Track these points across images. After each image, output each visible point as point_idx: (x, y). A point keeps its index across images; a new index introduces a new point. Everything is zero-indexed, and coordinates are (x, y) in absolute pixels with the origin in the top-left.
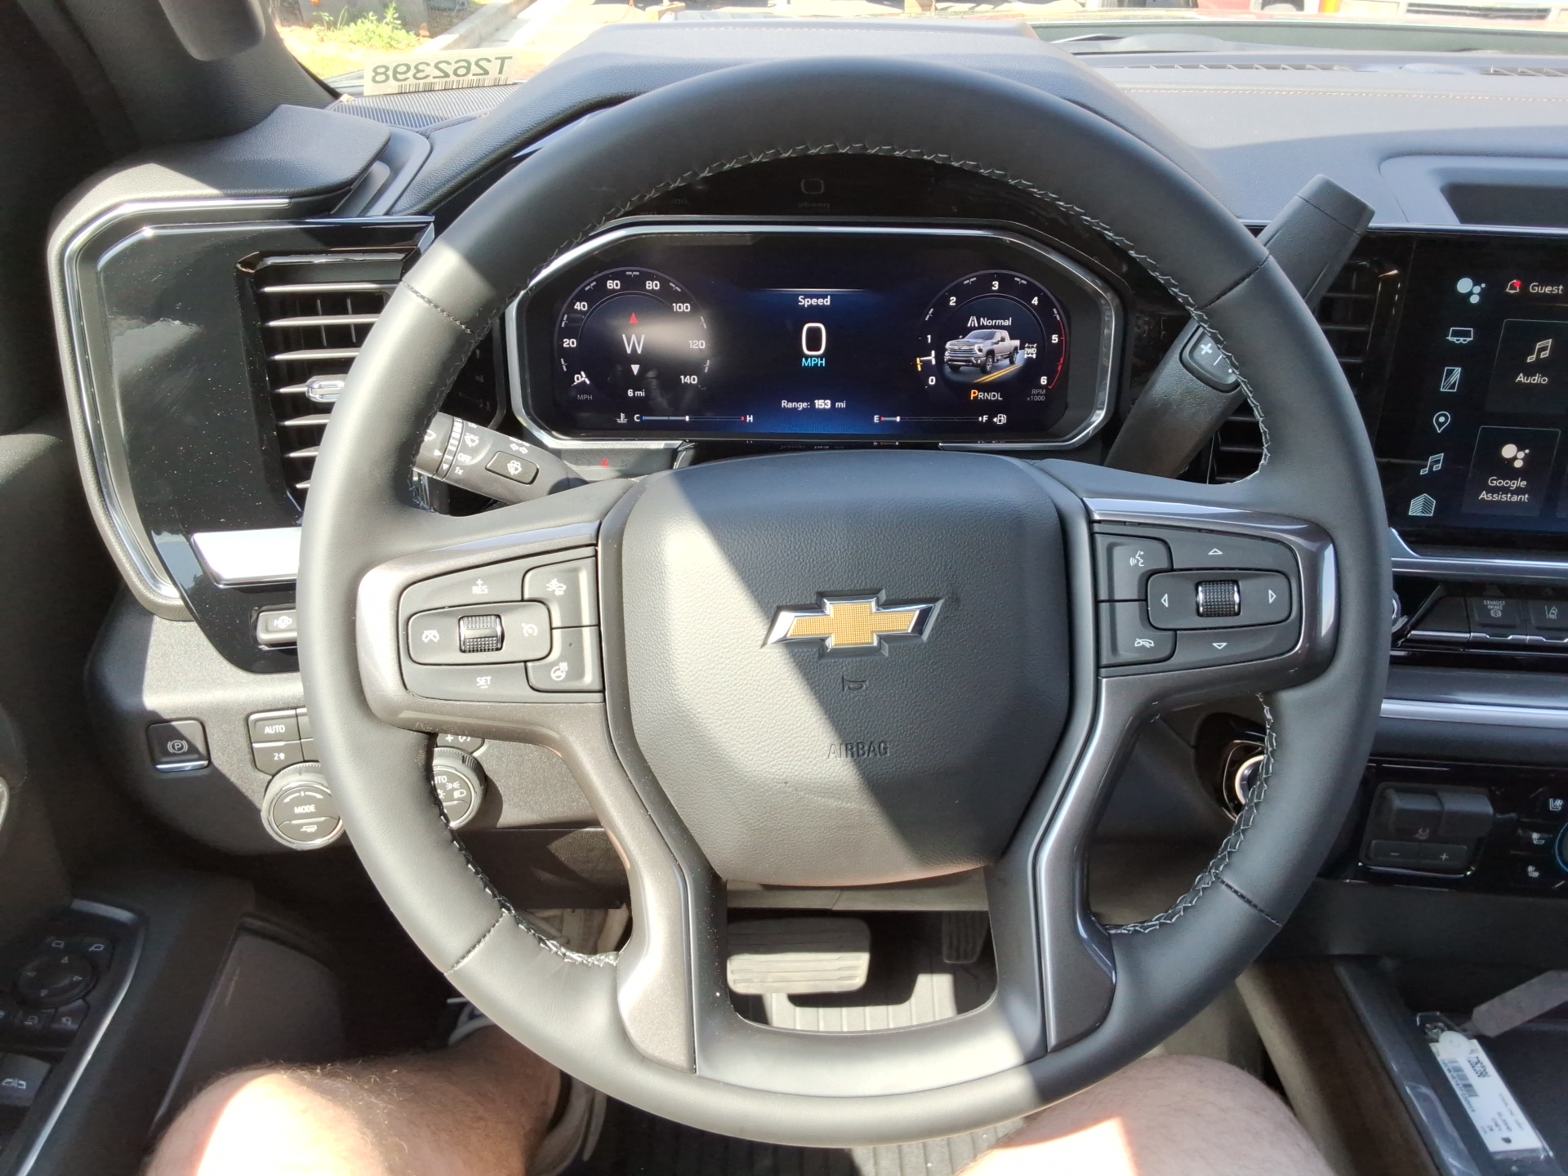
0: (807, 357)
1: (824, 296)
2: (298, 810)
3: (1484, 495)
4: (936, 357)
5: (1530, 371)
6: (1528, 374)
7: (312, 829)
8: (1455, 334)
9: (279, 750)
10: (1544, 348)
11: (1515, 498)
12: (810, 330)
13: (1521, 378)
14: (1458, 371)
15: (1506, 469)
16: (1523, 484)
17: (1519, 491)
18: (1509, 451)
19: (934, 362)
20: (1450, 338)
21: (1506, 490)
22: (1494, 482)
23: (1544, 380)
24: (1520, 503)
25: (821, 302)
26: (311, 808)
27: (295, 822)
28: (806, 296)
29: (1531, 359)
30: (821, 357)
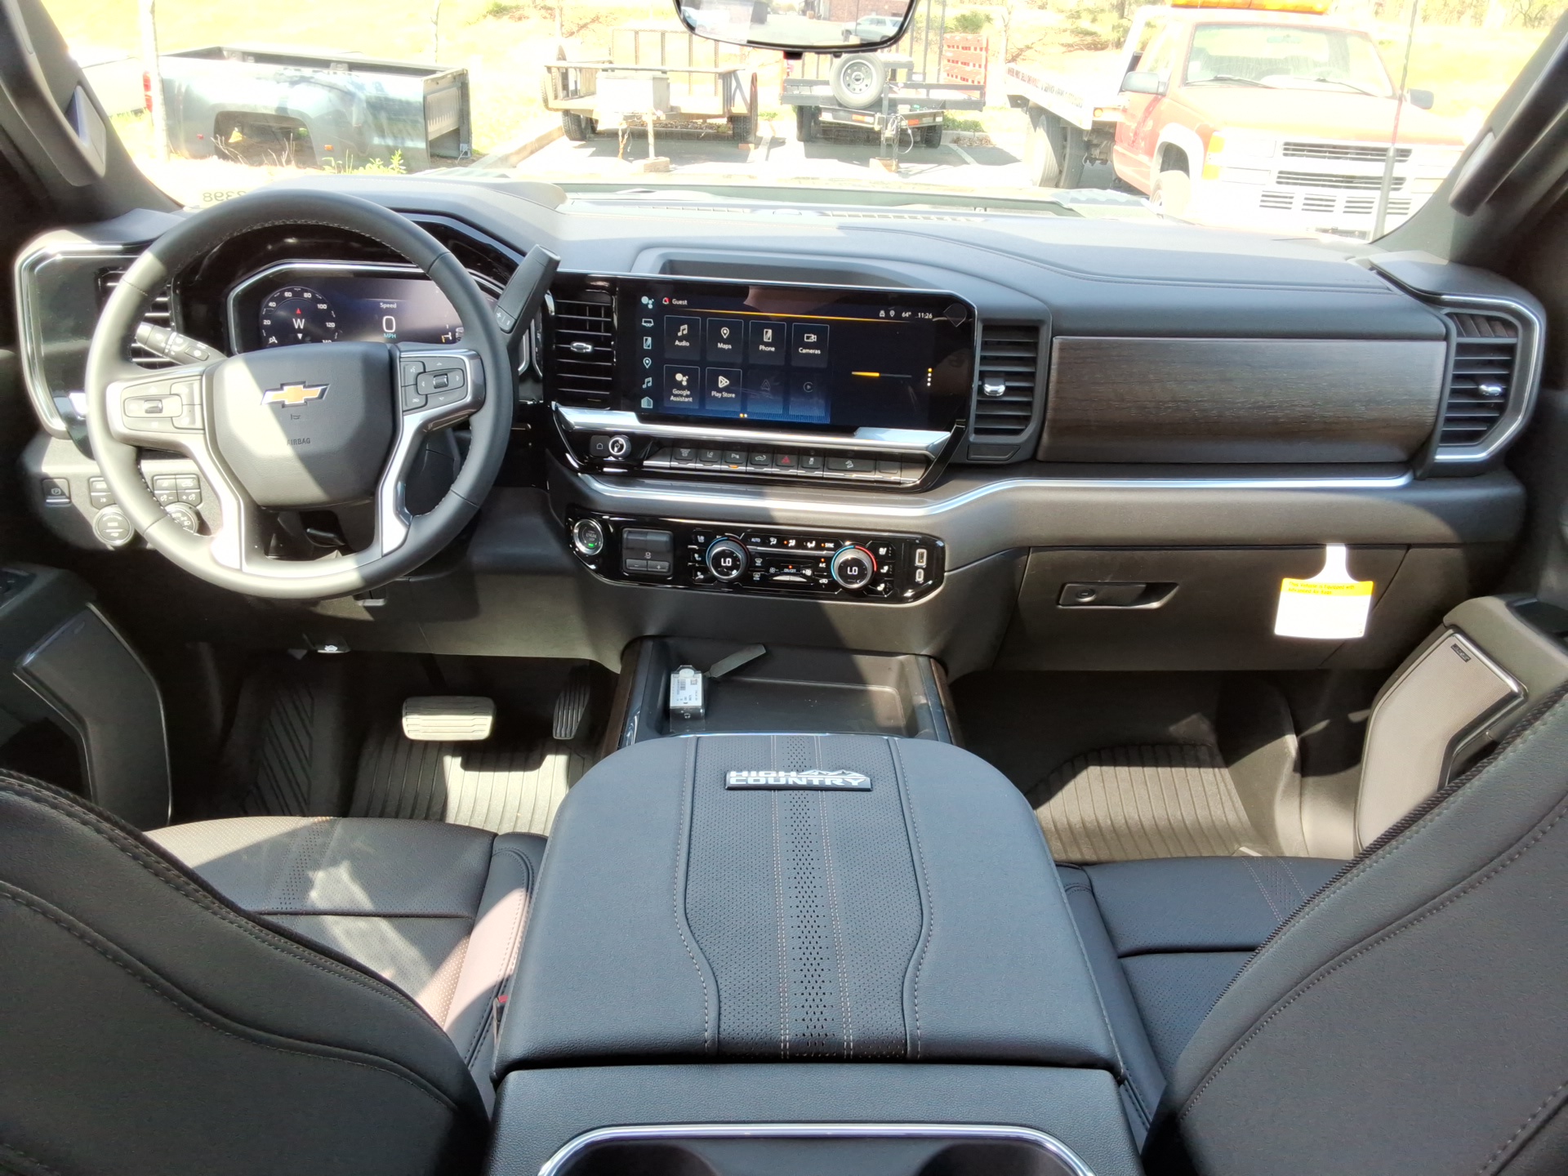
0: (386, 333)
1: (393, 303)
2: (110, 524)
3: (672, 398)
4: (452, 336)
5: (681, 340)
6: (680, 341)
7: (116, 535)
8: (646, 322)
9: (103, 497)
10: (684, 329)
11: (687, 400)
12: (387, 320)
13: (677, 343)
14: (650, 339)
15: (679, 386)
16: (688, 393)
17: (687, 396)
18: (679, 377)
19: (451, 338)
20: (643, 324)
21: (681, 396)
22: (675, 391)
23: (688, 344)
24: (689, 402)
25: (391, 306)
26: (116, 524)
27: (108, 531)
28: (384, 303)
29: (680, 334)
30: (394, 333)
